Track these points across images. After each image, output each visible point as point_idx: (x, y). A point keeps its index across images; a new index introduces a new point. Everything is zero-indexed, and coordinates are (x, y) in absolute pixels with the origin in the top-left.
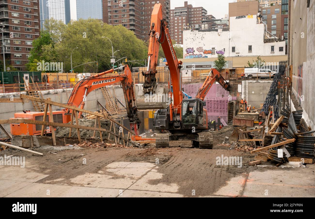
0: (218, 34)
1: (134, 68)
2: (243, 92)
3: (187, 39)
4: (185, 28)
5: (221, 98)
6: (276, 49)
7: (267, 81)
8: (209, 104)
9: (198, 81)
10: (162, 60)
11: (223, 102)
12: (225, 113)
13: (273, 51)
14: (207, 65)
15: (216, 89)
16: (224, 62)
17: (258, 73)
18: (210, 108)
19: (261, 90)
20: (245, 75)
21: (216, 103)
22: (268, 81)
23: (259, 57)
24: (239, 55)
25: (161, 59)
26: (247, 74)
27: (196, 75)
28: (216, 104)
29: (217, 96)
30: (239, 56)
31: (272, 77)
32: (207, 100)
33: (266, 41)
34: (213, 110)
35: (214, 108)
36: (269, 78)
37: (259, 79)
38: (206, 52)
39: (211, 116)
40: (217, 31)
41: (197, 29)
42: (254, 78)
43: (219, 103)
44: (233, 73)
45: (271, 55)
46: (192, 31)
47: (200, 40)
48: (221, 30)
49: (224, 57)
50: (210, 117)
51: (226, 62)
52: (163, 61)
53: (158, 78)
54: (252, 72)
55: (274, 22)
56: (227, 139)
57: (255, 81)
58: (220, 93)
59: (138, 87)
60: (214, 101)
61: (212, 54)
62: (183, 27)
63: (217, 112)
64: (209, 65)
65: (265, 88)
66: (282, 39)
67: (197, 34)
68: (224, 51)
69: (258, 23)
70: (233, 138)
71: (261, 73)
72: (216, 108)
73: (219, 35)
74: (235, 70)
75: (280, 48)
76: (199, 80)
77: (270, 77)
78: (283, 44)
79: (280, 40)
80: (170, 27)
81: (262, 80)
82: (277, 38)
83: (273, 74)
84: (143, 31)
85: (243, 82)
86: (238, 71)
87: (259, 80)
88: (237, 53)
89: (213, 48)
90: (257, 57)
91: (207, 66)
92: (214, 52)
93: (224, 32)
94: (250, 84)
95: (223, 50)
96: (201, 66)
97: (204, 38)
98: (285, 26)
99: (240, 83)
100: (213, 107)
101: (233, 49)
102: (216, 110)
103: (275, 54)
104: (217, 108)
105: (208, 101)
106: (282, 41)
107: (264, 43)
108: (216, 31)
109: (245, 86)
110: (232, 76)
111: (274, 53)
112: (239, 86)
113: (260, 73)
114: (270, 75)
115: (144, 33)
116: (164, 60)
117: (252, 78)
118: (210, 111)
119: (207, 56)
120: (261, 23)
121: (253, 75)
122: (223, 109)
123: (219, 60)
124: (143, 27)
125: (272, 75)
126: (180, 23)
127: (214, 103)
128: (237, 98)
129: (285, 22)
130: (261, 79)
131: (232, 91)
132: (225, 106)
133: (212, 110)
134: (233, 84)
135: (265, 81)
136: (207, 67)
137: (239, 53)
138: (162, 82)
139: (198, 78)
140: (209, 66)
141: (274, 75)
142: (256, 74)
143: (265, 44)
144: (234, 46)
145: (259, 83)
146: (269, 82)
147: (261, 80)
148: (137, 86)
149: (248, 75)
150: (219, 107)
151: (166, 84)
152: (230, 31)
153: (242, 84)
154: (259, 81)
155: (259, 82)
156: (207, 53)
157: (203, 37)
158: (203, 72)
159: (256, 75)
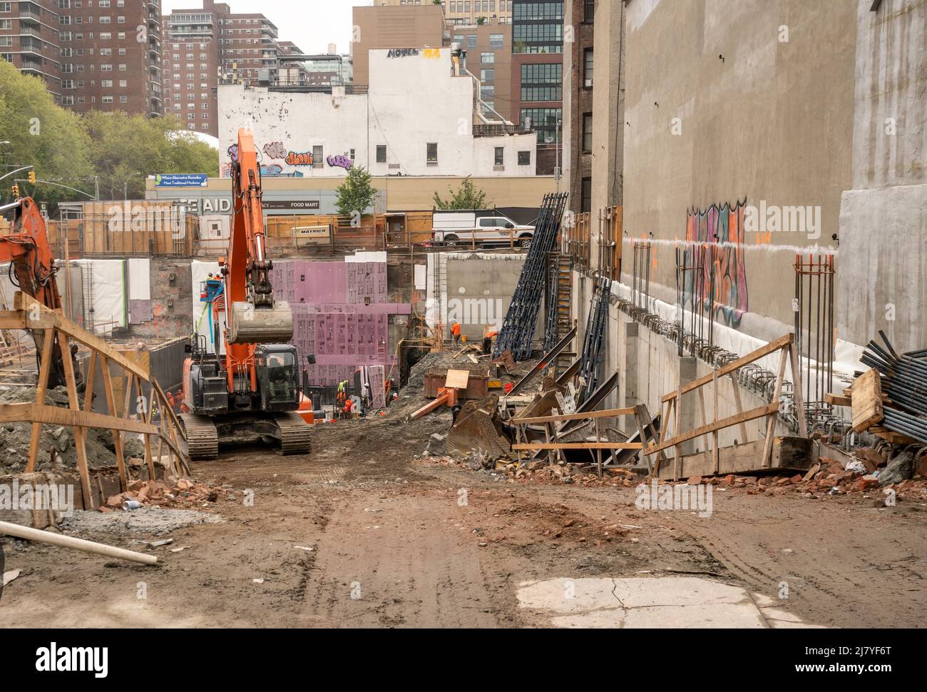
0: (333, 102)
1: (63, 204)
2: (431, 289)
3: (231, 114)
4: (225, 77)
5: (361, 308)
6: (510, 159)
7: (503, 256)
8: (324, 326)
9: (286, 251)
10: (156, 180)
11: (369, 320)
12: (374, 356)
13: (501, 162)
14: (304, 202)
15: (347, 279)
16: (367, 191)
17: (475, 231)
18: (328, 339)
19: (485, 283)
20: (436, 235)
21: (346, 323)
22: (508, 255)
23: (467, 179)
24: (400, 170)
25: (151, 177)
26: (443, 232)
27: (278, 233)
28: (346, 327)
29: (347, 302)
30: (400, 174)
31: (517, 244)
32: (318, 316)
33: (480, 131)
34: (335, 346)
35: (341, 339)
36: (509, 246)
37: (480, 249)
38: (292, 159)
39: (331, 367)
40: (330, 92)
41: (264, 84)
42: (464, 245)
43: (357, 324)
44: (397, 228)
45: (496, 174)
46: (247, 87)
47: (276, 121)
48: (343, 89)
49: (369, 177)
50: (328, 368)
51: (374, 191)
52: (158, 183)
53: (151, 241)
54: (457, 225)
55: (487, 75)
56: (437, 441)
57: (466, 255)
58: (357, 290)
59: (79, 269)
60: (341, 317)
61: (314, 167)
62: (219, 74)
63: (350, 353)
64: (312, 202)
65: (498, 276)
66: (528, 126)
67: (266, 98)
68: (353, 157)
69: (454, 75)
70: (458, 439)
71: (485, 228)
72: (347, 341)
73: (337, 106)
74: (403, 217)
75: (520, 154)
76: (288, 248)
77: (512, 244)
78: (528, 142)
79: (519, 130)
80: (161, 72)
81: (488, 252)
82: (509, 123)
83: (520, 233)
84: (69, 82)
85: (430, 256)
86: (412, 222)
87: (479, 252)
88: (391, 166)
89: (318, 148)
90: (461, 181)
91: (307, 205)
92: (322, 161)
93: (350, 97)
94: (453, 264)
95: (349, 154)
96: (287, 205)
97: (286, 112)
98: (524, 90)
99: (422, 261)
100: (335, 336)
101: (381, 153)
102: (346, 348)
103: (506, 174)
104: (349, 341)
105: (321, 319)
106: (526, 133)
107: (475, 137)
108: (326, 92)
109: (437, 270)
110: (392, 236)
111: (503, 169)
112: (419, 270)
113: (481, 231)
114: (512, 235)
115: (72, 87)
116: (163, 180)
117: (458, 244)
118: (326, 351)
119: (300, 171)
120: (463, 74)
121: (460, 236)
122: (369, 342)
123: (353, 184)
124: (69, 66)
125: (516, 236)
126: (190, 62)
127: (340, 324)
128: (412, 309)
129: (524, 76)
130: (485, 247)
131: (397, 286)
132: (373, 333)
133: (333, 345)
134: (398, 263)
135: (498, 255)
136: (305, 207)
137: (398, 166)
138: (165, 255)
139: (284, 243)
140: (314, 204)
141: (523, 235)
142: (469, 231)
143: (477, 139)
144: (382, 143)
145: (479, 262)
146: (510, 259)
147: (485, 252)
148: (75, 265)
149: (446, 234)
150: (357, 337)
151: (178, 260)
152: (370, 94)
153: (426, 264)
154: (479, 254)
155: (479, 258)
156: (297, 162)
157: (283, 111)
158: (301, 222)
159: (468, 236)
